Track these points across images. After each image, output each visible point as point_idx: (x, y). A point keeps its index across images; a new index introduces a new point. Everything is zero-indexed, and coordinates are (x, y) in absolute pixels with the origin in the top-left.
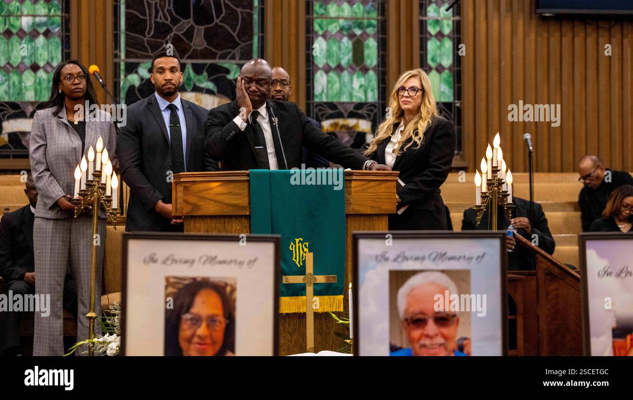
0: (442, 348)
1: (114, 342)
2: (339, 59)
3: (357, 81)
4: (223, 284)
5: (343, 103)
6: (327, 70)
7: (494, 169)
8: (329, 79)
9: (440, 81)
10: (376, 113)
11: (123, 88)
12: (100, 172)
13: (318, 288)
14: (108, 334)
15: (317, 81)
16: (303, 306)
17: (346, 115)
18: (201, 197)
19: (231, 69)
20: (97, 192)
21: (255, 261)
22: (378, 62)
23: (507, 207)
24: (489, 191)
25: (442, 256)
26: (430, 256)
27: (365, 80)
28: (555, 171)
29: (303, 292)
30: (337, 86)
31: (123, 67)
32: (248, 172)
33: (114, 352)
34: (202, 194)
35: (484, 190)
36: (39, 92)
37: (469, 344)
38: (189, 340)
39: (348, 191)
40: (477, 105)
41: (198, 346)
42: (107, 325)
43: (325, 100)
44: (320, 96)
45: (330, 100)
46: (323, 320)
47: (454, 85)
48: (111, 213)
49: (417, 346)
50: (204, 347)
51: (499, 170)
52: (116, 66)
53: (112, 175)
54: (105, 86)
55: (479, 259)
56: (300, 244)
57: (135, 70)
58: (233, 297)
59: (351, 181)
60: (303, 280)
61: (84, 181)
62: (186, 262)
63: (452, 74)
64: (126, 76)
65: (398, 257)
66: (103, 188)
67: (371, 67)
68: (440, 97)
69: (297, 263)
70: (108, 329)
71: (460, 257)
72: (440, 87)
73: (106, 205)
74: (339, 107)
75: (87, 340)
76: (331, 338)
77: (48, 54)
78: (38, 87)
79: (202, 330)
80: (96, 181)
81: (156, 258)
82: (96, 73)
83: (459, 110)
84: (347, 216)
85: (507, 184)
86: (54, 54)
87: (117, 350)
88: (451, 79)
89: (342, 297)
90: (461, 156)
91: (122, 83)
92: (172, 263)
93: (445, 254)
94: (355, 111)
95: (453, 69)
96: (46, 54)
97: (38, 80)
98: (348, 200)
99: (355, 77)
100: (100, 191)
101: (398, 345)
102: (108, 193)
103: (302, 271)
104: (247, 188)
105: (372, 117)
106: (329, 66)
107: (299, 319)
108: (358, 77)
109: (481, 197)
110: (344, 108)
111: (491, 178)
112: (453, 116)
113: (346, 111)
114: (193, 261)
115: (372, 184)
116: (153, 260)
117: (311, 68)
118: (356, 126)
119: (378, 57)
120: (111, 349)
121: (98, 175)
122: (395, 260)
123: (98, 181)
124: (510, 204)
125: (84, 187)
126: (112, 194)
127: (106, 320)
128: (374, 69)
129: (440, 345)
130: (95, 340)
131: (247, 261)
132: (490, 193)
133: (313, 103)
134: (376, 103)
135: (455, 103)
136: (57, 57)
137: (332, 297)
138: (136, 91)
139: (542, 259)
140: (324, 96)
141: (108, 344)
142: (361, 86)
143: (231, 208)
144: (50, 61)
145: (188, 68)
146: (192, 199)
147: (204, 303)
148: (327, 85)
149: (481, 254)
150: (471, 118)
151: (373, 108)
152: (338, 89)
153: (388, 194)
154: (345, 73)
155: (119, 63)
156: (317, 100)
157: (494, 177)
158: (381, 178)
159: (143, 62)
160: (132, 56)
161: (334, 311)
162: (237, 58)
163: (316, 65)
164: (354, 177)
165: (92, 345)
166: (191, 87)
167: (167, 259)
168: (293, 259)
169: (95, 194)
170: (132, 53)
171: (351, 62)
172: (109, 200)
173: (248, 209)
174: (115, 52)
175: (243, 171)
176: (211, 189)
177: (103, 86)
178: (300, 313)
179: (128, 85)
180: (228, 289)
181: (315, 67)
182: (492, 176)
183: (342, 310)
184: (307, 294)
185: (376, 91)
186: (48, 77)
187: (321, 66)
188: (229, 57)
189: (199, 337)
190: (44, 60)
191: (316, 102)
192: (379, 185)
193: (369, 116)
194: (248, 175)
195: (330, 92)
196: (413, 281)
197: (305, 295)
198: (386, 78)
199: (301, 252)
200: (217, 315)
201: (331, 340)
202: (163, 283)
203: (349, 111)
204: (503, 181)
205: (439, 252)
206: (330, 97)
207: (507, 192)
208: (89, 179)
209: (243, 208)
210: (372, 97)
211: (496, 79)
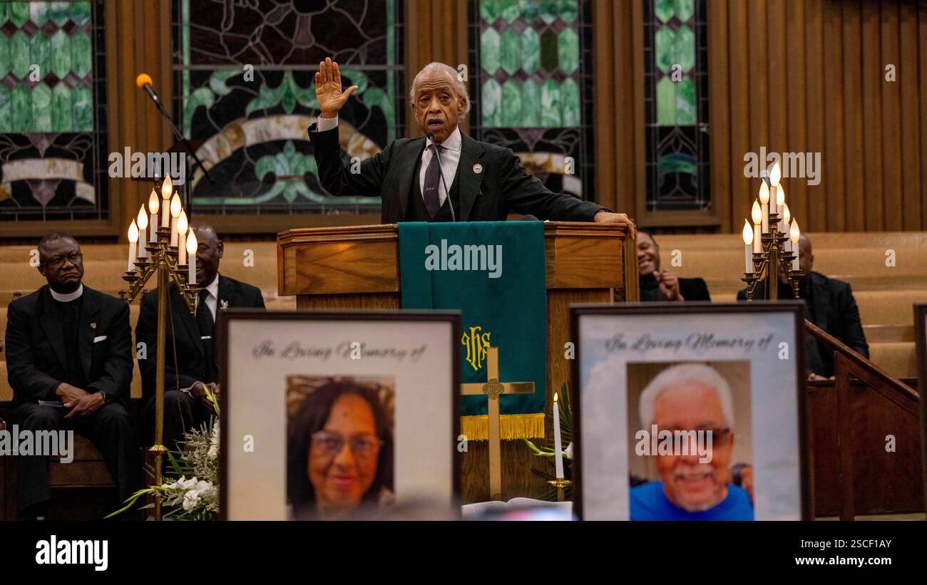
0: (709, 479)
1: (193, 489)
2: (520, 62)
3: (549, 96)
4: (374, 387)
5: (527, 129)
6: (502, 78)
7: (772, 218)
8: (506, 92)
9: (676, 93)
10: (578, 144)
11: (188, 110)
12: (169, 229)
13: (507, 402)
14: (183, 478)
15: (486, 96)
16: (483, 431)
17: (531, 147)
18: (323, 266)
19: (352, 79)
20: (164, 260)
21: (422, 350)
22: (580, 64)
23: (791, 277)
24: (765, 251)
25: (707, 340)
26: (689, 339)
27: (560, 95)
28: (855, 230)
29: (483, 410)
30: (517, 103)
31: (186, 77)
32: (396, 225)
33: (195, 504)
34: (325, 262)
35: (758, 249)
36: (57, 118)
37: (749, 474)
38: (324, 472)
39: (549, 253)
40: (734, 129)
41: (338, 481)
42: (182, 464)
43: (498, 124)
44: (490, 119)
45: (506, 125)
46: (515, 451)
47: (698, 99)
48: (187, 292)
49: (671, 478)
50: (348, 482)
51: (779, 220)
52: (177, 76)
53: (187, 234)
54: (162, 105)
55: (763, 345)
56: (478, 336)
57: (205, 83)
58: (390, 405)
59: (553, 237)
60: (484, 389)
61: (143, 244)
62: (318, 353)
63: (694, 82)
64: (191, 92)
65: (640, 342)
66: (174, 253)
67: (569, 73)
68: (676, 117)
69: (473, 364)
70: (184, 470)
71: (735, 341)
72: (676, 102)
73: (179, 280)
74: (521, 135)
75: (152, 487)
76: (527, 478)
77: (72, 59)
78: (57, 111)
79: (343, 457)
80: (162, 244)
81: (272, 347)
82: (147, 86)
83: (706, 137)
84: (550, 291)
85: (792, 242)
86: (80, 59)
87: (198, 502)
88: (693, 90)
89: (542, 416)
90: (709, 208)
91: (185, 102)
92: (297, 354)
93: (711, 337)
94: (546, 141)
95: (695, 74)
96: (68, 58)
97: (56, 100)
98: (550, 268)
99: (545, 89)
100: (169, 259)
101: (642, 476)
102: (182, 262)
103: (481, 376)
104: (395, 250)
105: (572, 150)
106: (504, 72)
107: (477, 451)
108: (550, 89)
109: (753, 260)
110: (529, 137)
111: (767, 232)
112: (696, 147)
113: (532, 141)
114: (328, 353)
115: (586, 242)
116: (267, 350)
117: (477, 76)
118: (548, 164)
119: (580, 56)
120: (190, 500)
121: (165, 234)
122: (636, 347)
123: (165, 244)
124: (798, 272)
125: (143, 254)
126: (187, 262)
127: (180, 456)
128: (574, 76)
129: (706, 476)
130: (165, 487)
131: (410, 351)
132: (766, 255)
133: (481, 130)
134: (578, 128)
135: (699, 127)
136: (85, 64)
137: (528, 415)
138: (208, 114)
139: (844, 358)
140: (497, 118)
141: (185, 493)
142: (554, 103)
143: (370, 282)
144: (74, 68)
145: (288, 80)
146: (309, 270)
147: (345, 415)
148: (502, 103)
149: (766, 337)
150: (725, 149)
151: (573, 136)
152: (519, 107)
153: (609, 258)
154: (530, 83)
155: (181, 72)
156: (486, 125)
157: (771, 230)
158: (598, 234)
159: (218, 70)
160: (201, 60)
161: (531, 437)
162: (363, 62)
163: (485, 71)
164: (558, 233)
165: (160, 494)
166: (293, 108)
167: (289, 349)
168: (468, 359)
169: (162, 263)
170: (201, 56)
171: (538, 66)
172: (184, 272)
173: (397, 284)
174: (174, 55)
175: (388, 225)
176: (339, 253)
177: (159, 105)
178: (479, 441)
179: (195, 105)
180: (383, 394)
181: (482, 74)
182: (770, 229)
183: (542, 435)
184: (489, 411)
185: (577, 110)
186: (72, 95)
187: (492, 72)
188: (350, 60)
189: (340, 467)
190: (65, 68)
191: (486, 129)
192: (595, 244)
193: (567, 148)
194: (396, 231)
195: (507, 113)
196: (664, 379)
197: (487, 413)
198: (593, 89)
199: (480, 348)
200: (367, 434)
201: (527, 481)
202: (283, 386)
203: (537, 140)
204: (785, 236)
205: (702, 333)
206: (506, 121)
207: (791, 253)
208: (151, 241)
209: (388, 281)
210: (572, 119)
211: (762, 88)
